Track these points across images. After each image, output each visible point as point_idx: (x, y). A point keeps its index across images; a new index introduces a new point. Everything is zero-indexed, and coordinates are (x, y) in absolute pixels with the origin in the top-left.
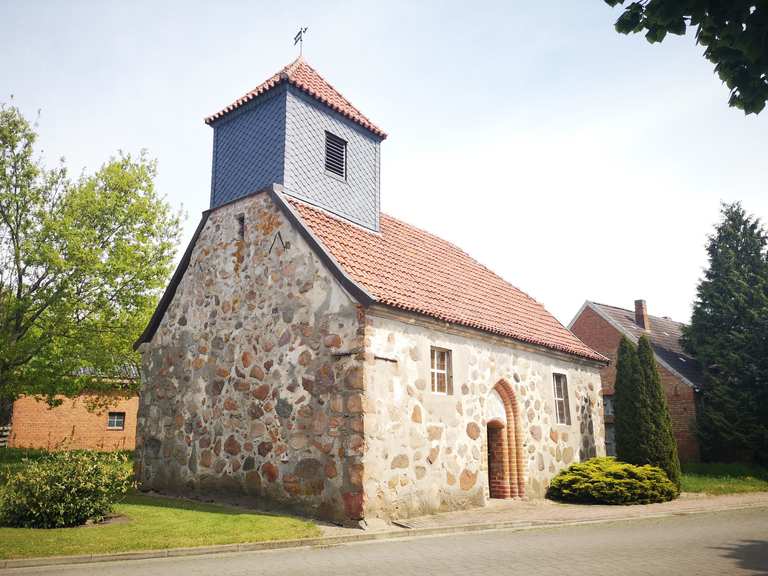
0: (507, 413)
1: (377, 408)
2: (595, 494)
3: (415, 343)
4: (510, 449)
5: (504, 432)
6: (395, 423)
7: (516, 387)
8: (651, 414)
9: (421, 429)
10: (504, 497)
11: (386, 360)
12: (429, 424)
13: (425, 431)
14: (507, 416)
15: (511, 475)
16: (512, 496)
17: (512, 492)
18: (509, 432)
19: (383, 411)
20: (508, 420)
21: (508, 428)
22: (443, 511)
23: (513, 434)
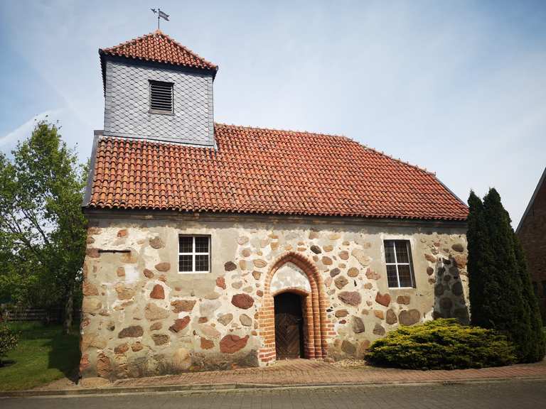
0: (311, 282)
1: (100, 290)
2: (390, 357)
3: (156, 234)
4: (314, 314)
5: (309, 299)
6: (125, 301)
7: (315, 259)
8: (494, 272)
9: (165, 304)
10: (308, 358)
11: (114, 252)
12: (174, 299)
13: (169, 305)
14: (311, 285)
15: (315, 338)
16: (316, 357)
17: (316, 353)
18: (313, 299)
19: (108, 292)
20: (312, 288)
21: (313, 295)
22: (193, 371)
23: (317, 301)
